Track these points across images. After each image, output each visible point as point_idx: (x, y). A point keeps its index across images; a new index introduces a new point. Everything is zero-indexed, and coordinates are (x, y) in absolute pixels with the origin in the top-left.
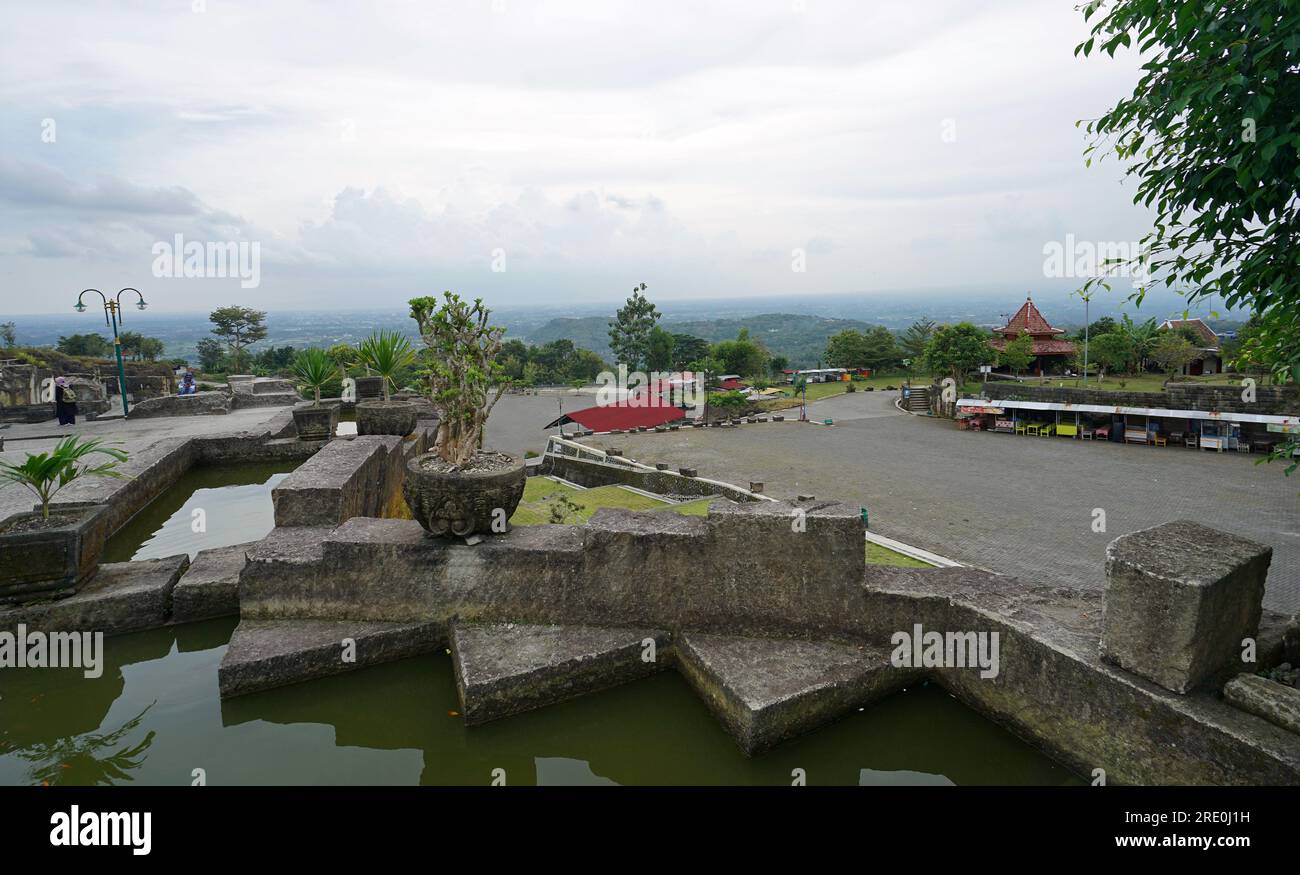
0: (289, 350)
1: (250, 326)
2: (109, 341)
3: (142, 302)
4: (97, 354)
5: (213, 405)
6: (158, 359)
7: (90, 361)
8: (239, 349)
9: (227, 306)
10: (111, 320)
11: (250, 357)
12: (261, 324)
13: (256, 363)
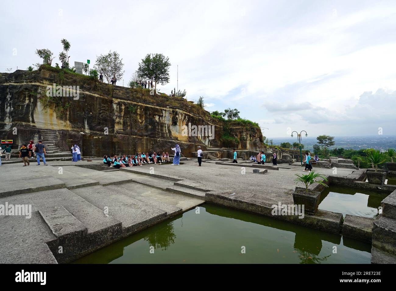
0: (342, 149)
1: (329, 141)
2: (291, 144)
3: (306, 134)
4: (288, 148)
5: (326, 165)
6: (302, 150)
7: (287, 149)
8: (325, 148)
9: (322, 135)
10: (299, 139)
11: (329, 151)
12: (333, 140)
13: (331, 153)
